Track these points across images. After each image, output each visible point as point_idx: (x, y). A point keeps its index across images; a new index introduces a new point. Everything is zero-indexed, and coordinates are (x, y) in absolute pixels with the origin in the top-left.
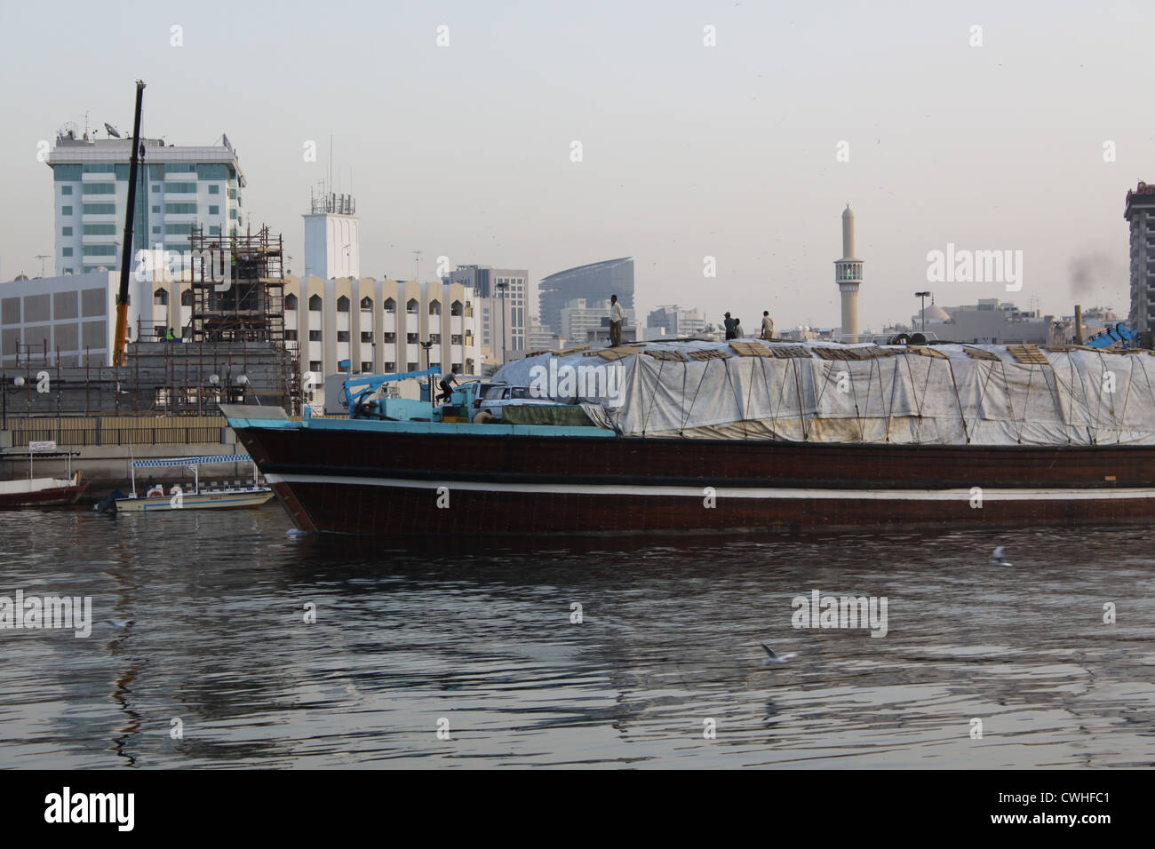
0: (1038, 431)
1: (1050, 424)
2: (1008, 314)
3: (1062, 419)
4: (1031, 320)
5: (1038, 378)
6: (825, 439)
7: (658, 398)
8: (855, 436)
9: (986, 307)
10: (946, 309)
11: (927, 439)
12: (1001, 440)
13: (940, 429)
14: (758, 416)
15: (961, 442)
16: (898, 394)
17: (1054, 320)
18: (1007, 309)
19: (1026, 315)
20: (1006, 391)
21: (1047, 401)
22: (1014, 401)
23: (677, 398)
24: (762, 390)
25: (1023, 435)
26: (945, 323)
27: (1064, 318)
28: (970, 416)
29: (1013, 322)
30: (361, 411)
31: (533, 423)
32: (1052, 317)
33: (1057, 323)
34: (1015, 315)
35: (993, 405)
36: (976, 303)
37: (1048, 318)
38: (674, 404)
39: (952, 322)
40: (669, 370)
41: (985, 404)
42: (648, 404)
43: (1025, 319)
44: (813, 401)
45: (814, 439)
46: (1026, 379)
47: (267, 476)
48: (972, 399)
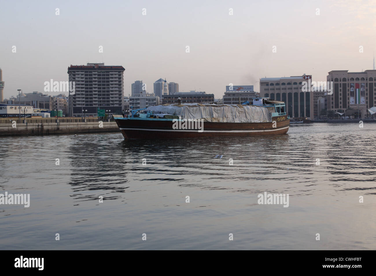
0: (244, 120)
1: (245, 119)
2: (40, 95)
3: (247, 118)
4: (46, 97)
5: (243, 110)
6: (214, 121)
7: (189, 114)
8: (219, 121)
9: (35, 93)
10: (25, 94)
11: (229, 122)
12: (238, 122)
13: (230, 120)
14: (205, 117)
15: (233, 122)
16: (224, 113)
17: (51, 97)
18: (40, 94)
19: (44, 95)
20: (239, 113)
21: (244, 115)
22: (240, 114)
23: (192, 114)
24: (205, 112)
25: (242, 121)
26: (25, 97)
27: (54, 96)
28: (234, 118)
29: (41, 97)
30: (135, 116)
31: (170, 118)
32: (51, 96)
33: (52, 97)
34: (42, 95)
35: (237, 115)
36: (33, 93)
37: (50, 96)
38: (192, 115)
39: (27, 97)
40: (191, 109)
41: (236, 115)
42: (188, 115)
43: (44, 96)
44: (213, 115)
45: (213, 121)
46: (241, 111)
47: (120, 128)
48: (234, 114)
